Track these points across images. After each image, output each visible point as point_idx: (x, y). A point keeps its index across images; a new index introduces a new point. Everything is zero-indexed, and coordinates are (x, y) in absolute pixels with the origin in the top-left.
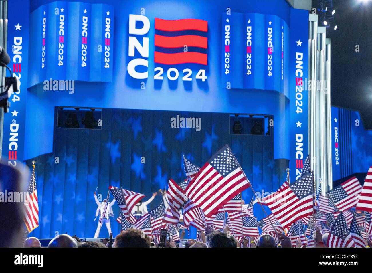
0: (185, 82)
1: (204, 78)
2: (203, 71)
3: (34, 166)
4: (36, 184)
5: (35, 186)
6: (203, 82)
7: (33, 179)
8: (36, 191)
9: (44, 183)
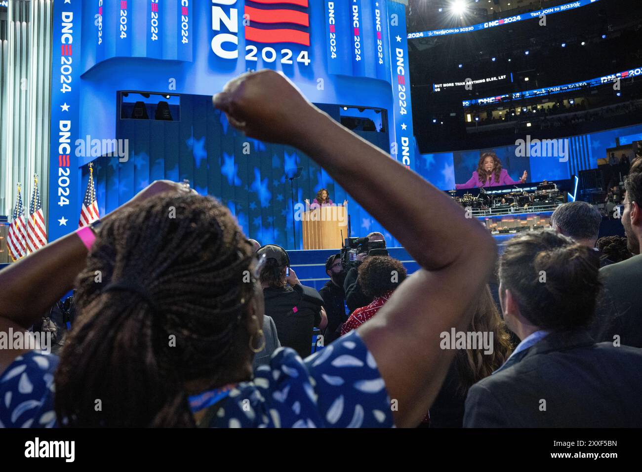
0: (284, 65)
1: (307, 61)
2: (306, 53)
3: (91, 169)
4: (95, 193)
5: (94, 196)
6: (306, 66)
7: (90, 186)
8: (96, 202)
9: (107, 192)
